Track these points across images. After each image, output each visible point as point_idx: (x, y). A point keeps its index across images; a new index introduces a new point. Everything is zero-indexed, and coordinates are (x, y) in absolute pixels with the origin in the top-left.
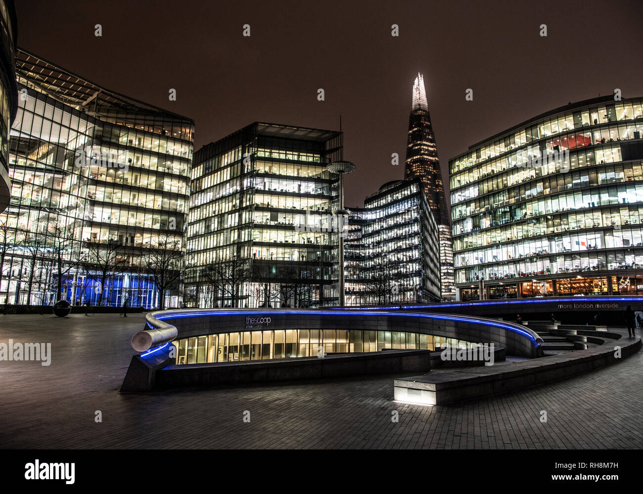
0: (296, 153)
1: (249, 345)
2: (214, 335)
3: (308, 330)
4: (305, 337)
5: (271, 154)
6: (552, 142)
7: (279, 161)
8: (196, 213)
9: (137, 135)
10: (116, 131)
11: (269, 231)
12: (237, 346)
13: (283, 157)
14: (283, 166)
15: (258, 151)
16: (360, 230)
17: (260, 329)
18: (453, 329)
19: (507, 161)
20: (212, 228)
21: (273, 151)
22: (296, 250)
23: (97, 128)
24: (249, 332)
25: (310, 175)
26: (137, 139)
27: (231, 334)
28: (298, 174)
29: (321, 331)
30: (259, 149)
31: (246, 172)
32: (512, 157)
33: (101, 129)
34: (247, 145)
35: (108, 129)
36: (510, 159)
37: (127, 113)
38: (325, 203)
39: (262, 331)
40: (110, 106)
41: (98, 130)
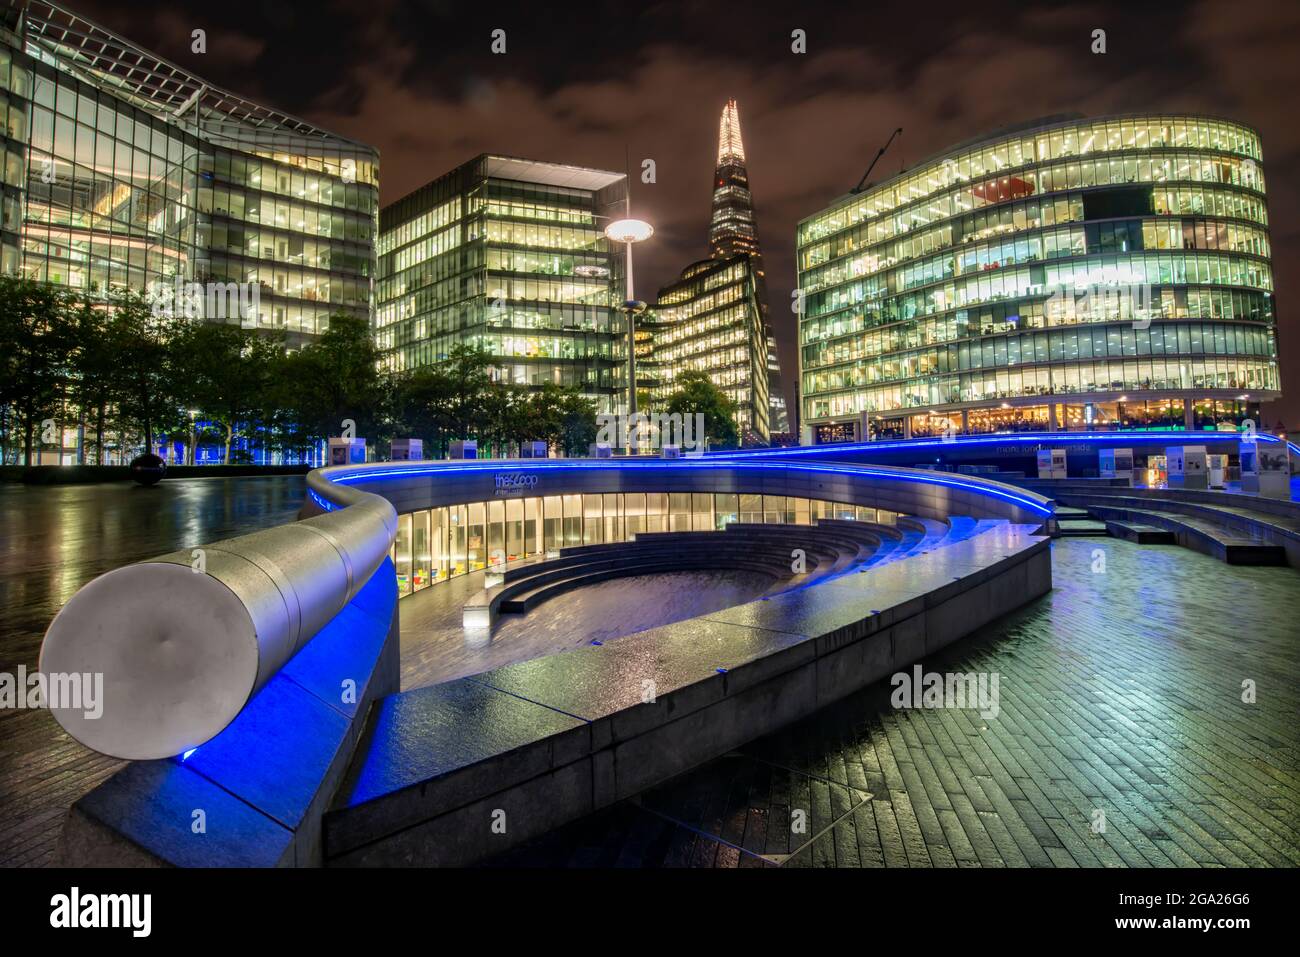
0: (553, 209)
1: (501, 523)
2: (439, 509)
3: (600, 495)
4: (595, 506)
5: (510, 210)
6: (970, 191)
7: (524, 221)
8: (388, 312)
9: (279, 172)
10: (239, 164)
11: (511, 338)
12: (482, 527)
13: (530, 214)
14: (532, 229)
15: (488, 204)
16: (650, 341)
17: (520, 494)
18: (846, 488)
19: (894, 223)
20: (417, 335)
21: (514, 204)
22: (557, 368)
23: (203, 156)
24: (501, 502)
25: (576, 246)
26: (279, 179)
27: (470, 505)
28: (557, 243)
29: (621, 495)
30: (491, 202)
31: (469, 240)
32: (904, 215)
33: (211, 158)
34: (470, 194)
35: (222, 157)
36: (899, 220)
37: (258, 133)
38: (601, 292)
39: (523, 498)
40: (225, 120)
41: (206, 162)
